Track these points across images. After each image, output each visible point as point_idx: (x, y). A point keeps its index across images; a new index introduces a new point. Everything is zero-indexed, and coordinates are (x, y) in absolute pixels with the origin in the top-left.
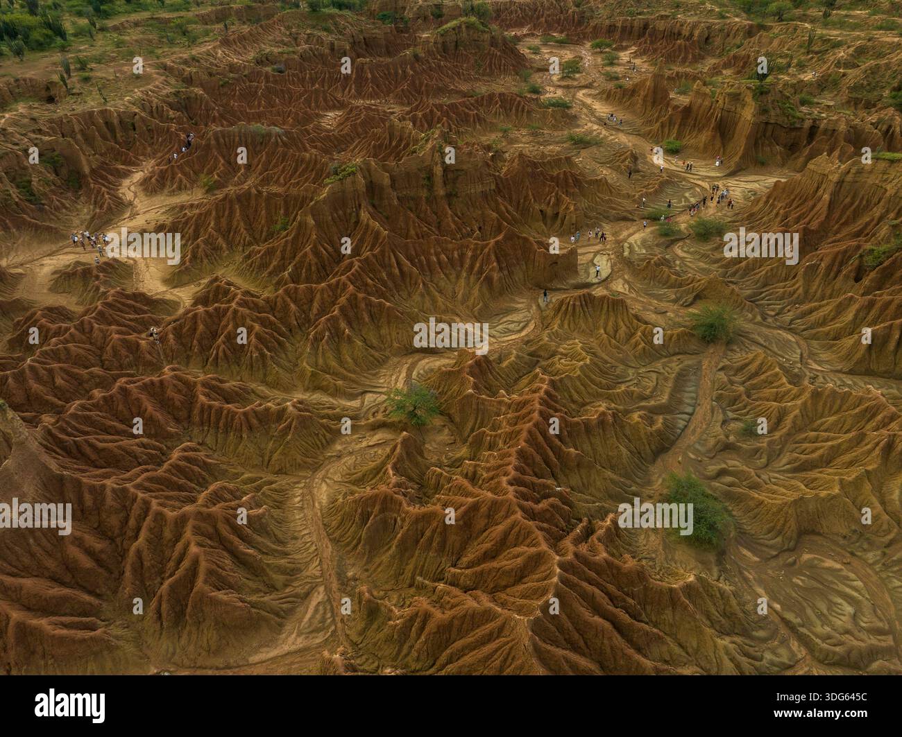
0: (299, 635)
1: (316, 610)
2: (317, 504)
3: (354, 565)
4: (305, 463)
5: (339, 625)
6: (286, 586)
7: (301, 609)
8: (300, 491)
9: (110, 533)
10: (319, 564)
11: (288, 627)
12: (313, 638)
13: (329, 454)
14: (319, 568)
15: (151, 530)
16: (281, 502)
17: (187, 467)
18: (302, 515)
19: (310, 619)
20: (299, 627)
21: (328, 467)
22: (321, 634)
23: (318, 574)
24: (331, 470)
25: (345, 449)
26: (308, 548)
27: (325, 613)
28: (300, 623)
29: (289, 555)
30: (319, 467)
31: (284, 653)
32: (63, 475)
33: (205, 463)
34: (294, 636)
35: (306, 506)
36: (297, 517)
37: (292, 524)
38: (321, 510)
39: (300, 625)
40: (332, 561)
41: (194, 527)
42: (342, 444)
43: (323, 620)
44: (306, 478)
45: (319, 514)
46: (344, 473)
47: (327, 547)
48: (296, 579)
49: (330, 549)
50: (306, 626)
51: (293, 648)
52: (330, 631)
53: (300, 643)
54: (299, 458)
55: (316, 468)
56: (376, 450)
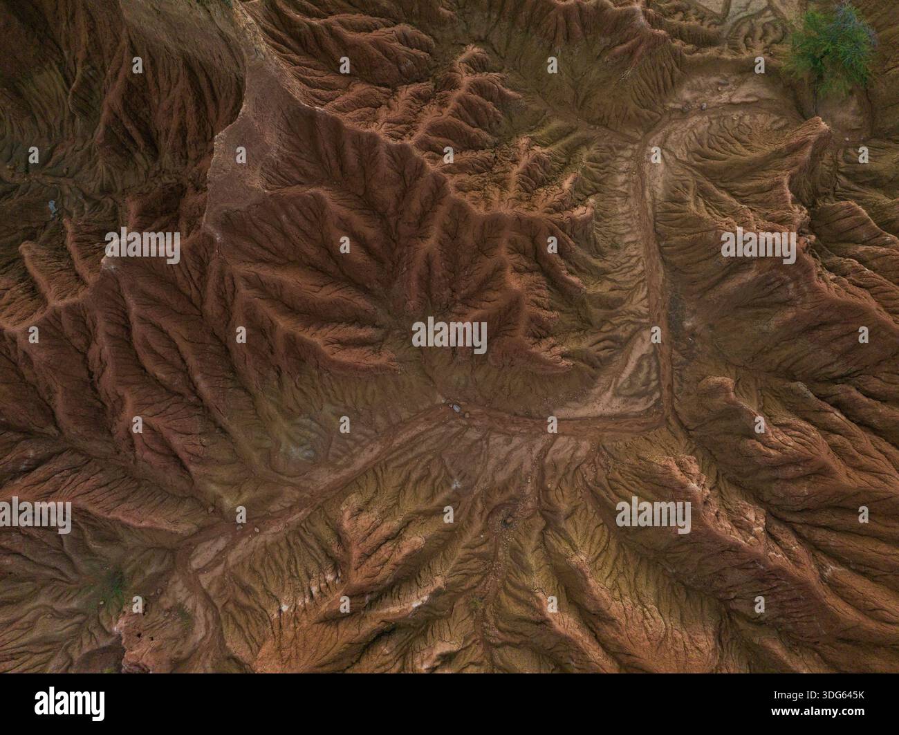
0: (616, 394)
1: (639, 367)
2: (647, 194)
3: (694, 312)
4: (638, 115)
5: (665, 392)
6: (603, 322)
7: (619, 358)
8: (626, 165)
9: (380, 209)
10: (646, 297)
11: (603, 380)
12: (632, 404)
13: (671, 105)
14: (645, 302)
15: (444, 228)
16: (600, 182)
17: (481, 105)
18: (626, 208)
19: (631, 376)
20: (615, 384)
21: (667, 129)
22: (643, 400)
23: (644, 310)
24: (673, 137)
25: (695, 99)
26: (632, 267)
27: (649, 373)
28: (618, 377)
29: (609, 273)
30: (654, 126)
31: (596, 415)
32: (314, 111)
33: (501, 94)
34: (609, 394)
35: (632, 192)
36: (620, 210)
37: (613, 222)
38: (654, 206)
39: (617, 380)
40: (662, 295)
41: (510, 241)
42: (692, 89)
43: (647, 383)
44: (634, 141)
45: (650, 212)
46: (691, 147)
47: (658, 271)
48: (617, 314)
49: (661, 275)
50: (625, 385)
51: (608, 411)
52: (654, 398)
53: (617, 406)
54: (632, 107)
55: (650, 127)
56: (740, 113)
